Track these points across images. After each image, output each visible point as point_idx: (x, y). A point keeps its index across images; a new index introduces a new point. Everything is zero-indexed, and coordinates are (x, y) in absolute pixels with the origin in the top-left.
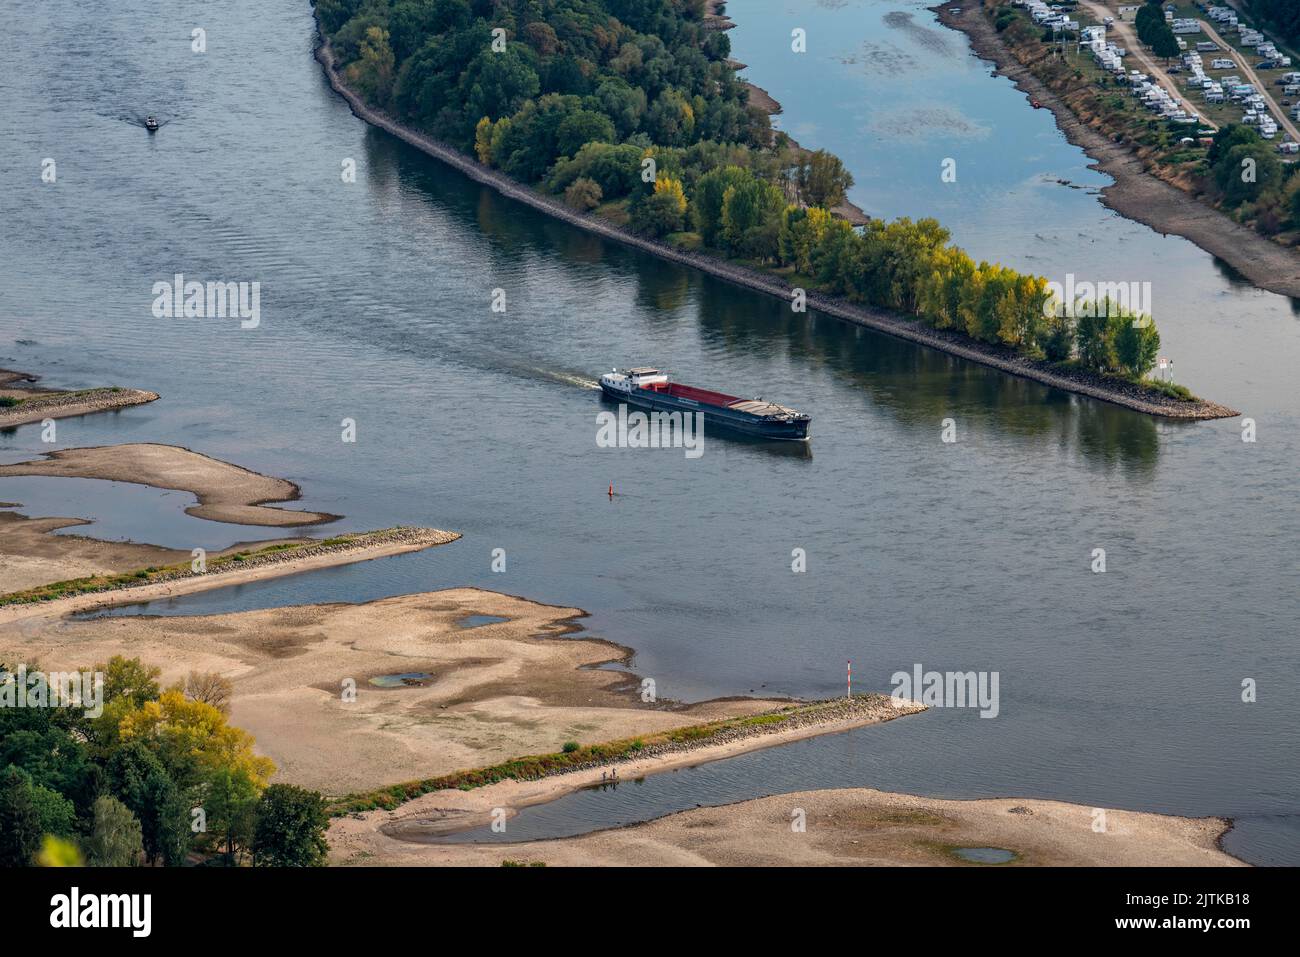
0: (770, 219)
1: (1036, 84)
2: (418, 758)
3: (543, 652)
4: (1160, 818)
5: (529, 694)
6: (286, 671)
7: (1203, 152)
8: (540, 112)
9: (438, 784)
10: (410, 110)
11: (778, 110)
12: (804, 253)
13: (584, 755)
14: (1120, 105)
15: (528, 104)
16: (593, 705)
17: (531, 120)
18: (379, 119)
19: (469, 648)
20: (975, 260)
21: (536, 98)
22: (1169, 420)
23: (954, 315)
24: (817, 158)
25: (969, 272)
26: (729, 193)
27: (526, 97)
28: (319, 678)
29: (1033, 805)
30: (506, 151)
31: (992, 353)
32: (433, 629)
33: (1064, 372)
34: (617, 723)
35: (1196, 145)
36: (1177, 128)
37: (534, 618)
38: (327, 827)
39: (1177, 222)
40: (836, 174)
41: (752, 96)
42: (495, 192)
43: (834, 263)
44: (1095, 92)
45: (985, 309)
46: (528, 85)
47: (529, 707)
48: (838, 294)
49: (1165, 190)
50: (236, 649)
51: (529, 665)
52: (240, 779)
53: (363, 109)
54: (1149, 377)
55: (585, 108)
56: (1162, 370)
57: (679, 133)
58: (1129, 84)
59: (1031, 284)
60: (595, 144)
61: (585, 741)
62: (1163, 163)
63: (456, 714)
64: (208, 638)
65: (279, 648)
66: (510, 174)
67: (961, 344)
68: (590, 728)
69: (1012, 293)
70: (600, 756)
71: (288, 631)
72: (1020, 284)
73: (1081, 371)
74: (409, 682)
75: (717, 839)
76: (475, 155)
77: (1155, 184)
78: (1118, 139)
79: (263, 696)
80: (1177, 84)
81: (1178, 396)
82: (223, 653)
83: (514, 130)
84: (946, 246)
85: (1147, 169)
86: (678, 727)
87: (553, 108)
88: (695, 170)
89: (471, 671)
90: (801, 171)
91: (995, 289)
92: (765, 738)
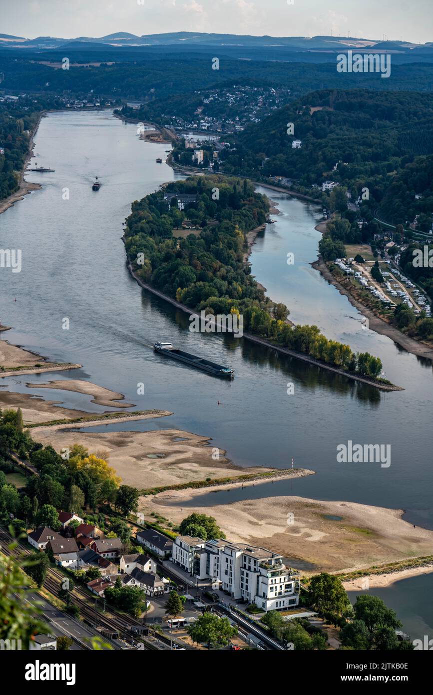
0: (266, 323)
1: (342, 288)
2: (162, 480)
3: (199, 450)
4: (384, 509)
5: (195, 462)
6: (122, 451)
7: (392, 311)
8: (196, 287)
9: (169, 488)
10: (156, 284)
11: (266, 291)
12: (276, 333)
13: (213, 482)
14: (367, 296)
15: (193, 284)
16: (214, 467)
17: (193, 289)
18: (146, 286)
19: (177, 447)
20: (328, 338)
21: (195, 283)
22: (384, 390)
23: (321, 355)
24: (279, 305)
25: (326, 342)
26: (254, 314)
27: (192, 282)
28: (132, 454)
29: (347, 503)
30: (185, 298)
31: (331, 367)
32: (166, 441)
33: (354, 374)
34: (223, 473)
35: (390, 309)
36: (385, 304)
37: (196, 440)
38: (138, 499)
39: (385, 331)
40: (285, 311)
41: (258, 286)
42: (181, 310)
43: (284, 338)
44: (360, 291)
45: (330, 354)
46: (193, 279)
47: (195, 466)
48: (285, 346)
49: (381, 322)
50: (107, 444)
51: (195, 454)
52: (112, 483)
53: (141, 283)
54: (379, 377)
55: (209, 287)
56: (382, 375)
57: (237, 296)
58: (370, 290)
59: (345, 347)
60: (213, 297)
61: (213, 478)
62: (380, 313)
63: (174, 467)
64: (98, 440)
65: (120, 444)
66: (185, 305)
67: (322, 364)
68: (214, 474)
69: (339, 349)
70: (217, 482)
71: (122, 439)
72: (341, 346)
73: (359, 374)
74: (159, 457)
75: (253, 509)
76: (175, 299)
77: (378, 320)
78: (367, 306)
79: (115, 458)
80: (383, 291)
81: (387, 383)
82: (103, 445)
83: (188, 292)
84: (320, 334)
85: (375, 315)
86: (240, 475)
87: (200, 286)
88: (243, 307)
89: (177, 454)
90: (274, 309)
91: (334, 348)
92: (267, 480)
